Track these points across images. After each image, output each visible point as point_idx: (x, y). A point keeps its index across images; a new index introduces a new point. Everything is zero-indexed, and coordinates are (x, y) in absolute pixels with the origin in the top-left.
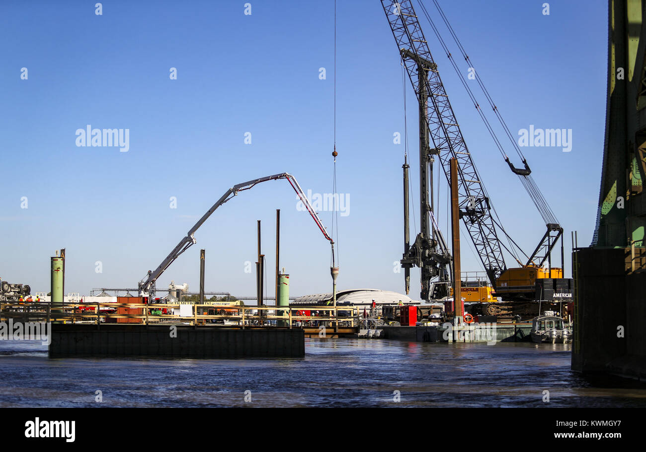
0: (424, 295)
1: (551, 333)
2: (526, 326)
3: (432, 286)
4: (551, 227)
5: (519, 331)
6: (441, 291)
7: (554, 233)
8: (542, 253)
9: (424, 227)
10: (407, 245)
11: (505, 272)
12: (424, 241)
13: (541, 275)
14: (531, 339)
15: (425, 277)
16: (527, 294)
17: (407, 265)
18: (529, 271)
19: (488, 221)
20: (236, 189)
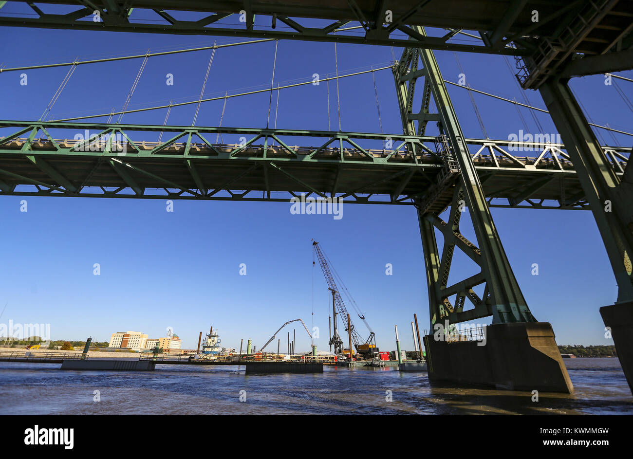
0: (335, 353)
1: (380, 364)
2: (370, 361)
3: (337, 350)
4: (372, 333)
5: (367, 363)
6: (340, 351)
7: (372, 335)
8: (369, 340)
9: (335, 334)
10: (330, 339)
11: (359, 346)
12: (335, 338)
13: (370, 347)
14: (372, 365)
15: (336, 347)
16: (367, 352)
17: (330, 344)
18: (366, 346)
19: (354, 332)
20: (287, 323)
